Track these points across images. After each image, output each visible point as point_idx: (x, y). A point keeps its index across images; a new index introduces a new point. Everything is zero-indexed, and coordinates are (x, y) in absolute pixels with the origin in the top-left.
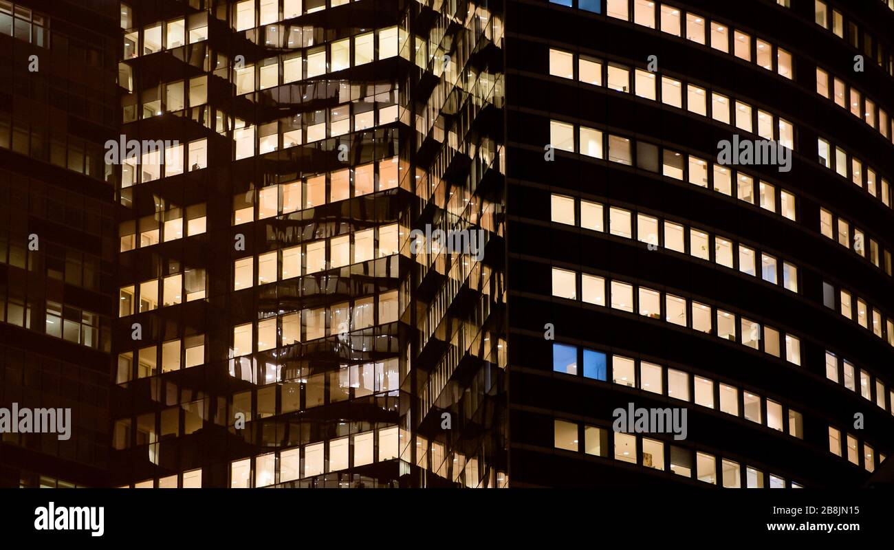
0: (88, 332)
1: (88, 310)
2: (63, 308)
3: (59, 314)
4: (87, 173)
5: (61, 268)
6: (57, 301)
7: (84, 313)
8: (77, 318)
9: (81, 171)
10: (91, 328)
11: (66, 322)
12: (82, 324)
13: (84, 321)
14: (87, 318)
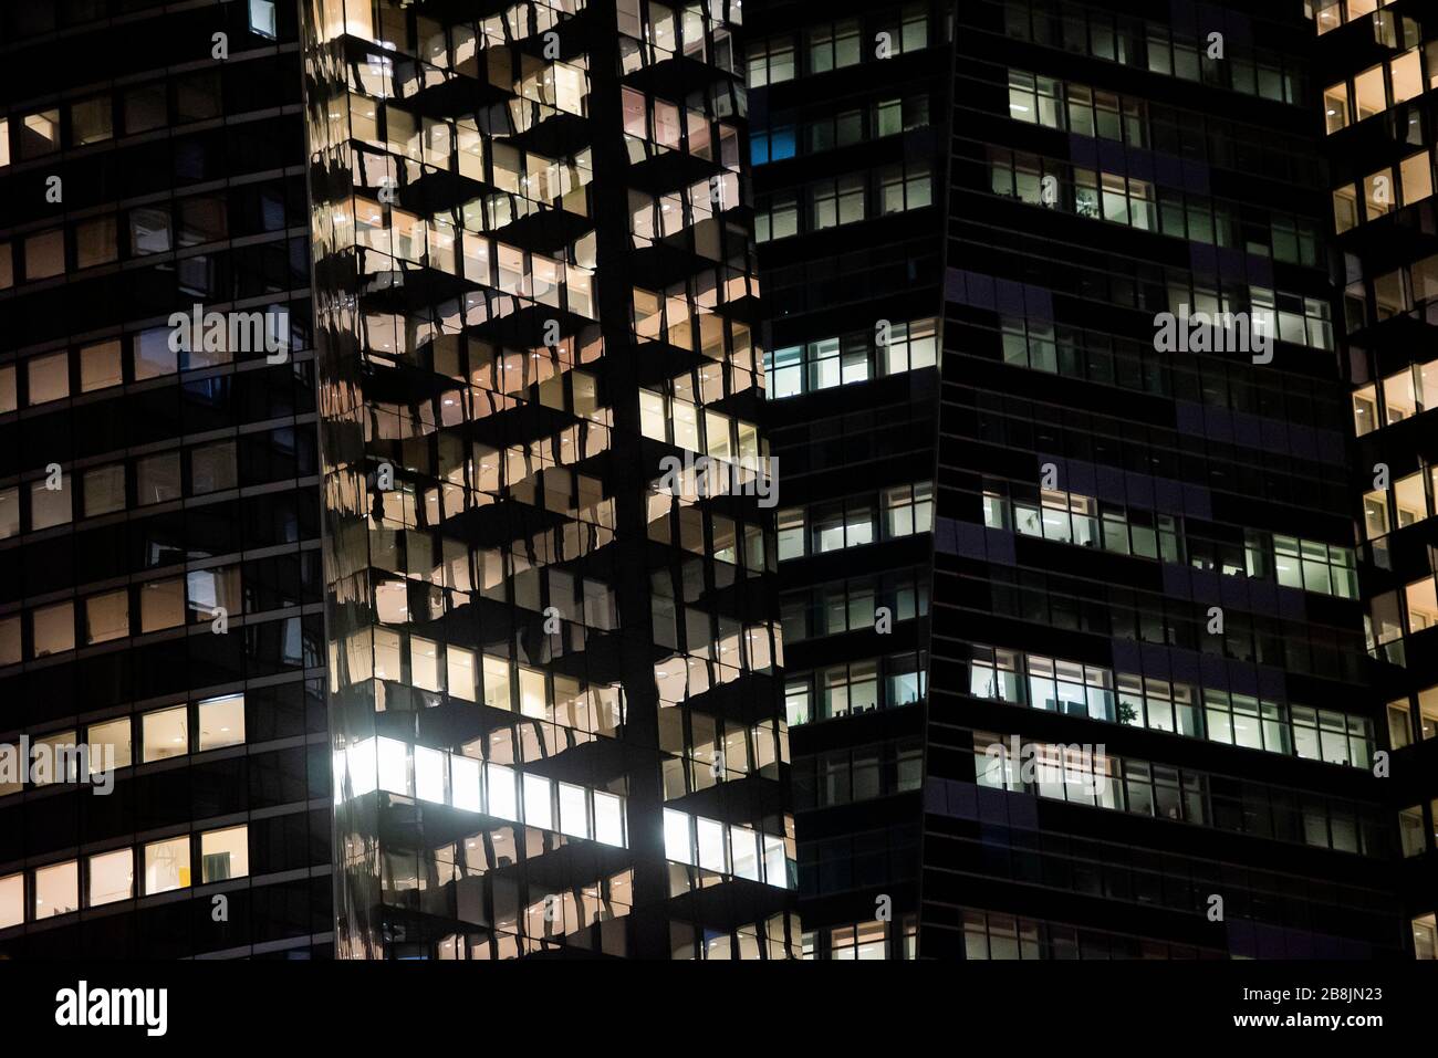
0: (1317, 328)
1: (1313, 297)
2: (1276, 295)
3: (1271, 305)
4: (1289, 100)
5: (1265, 239)
6: (1266, 286)
7: (1308, 302)
8: (1297, 308)
9: (1280, 99)
10: (1320, 322)
11: (1282, 316)
12: (1305, 317)
13: (1307, 313)
14: (1312, 309)
